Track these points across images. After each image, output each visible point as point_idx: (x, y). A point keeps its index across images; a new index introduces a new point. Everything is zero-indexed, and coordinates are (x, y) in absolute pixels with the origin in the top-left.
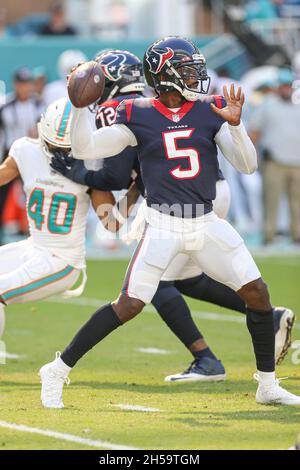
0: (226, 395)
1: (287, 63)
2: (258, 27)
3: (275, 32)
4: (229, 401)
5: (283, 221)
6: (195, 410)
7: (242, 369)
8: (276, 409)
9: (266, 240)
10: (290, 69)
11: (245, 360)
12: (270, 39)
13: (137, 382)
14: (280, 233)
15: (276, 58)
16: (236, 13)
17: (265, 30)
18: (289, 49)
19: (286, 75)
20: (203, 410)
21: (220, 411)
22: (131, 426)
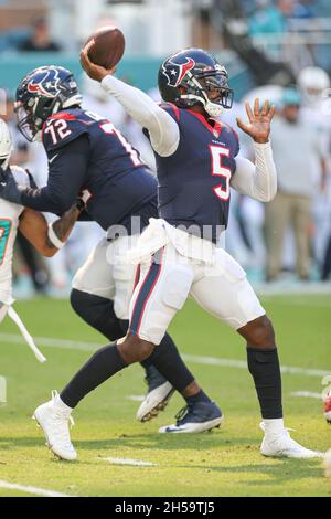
0: (226, 448)
1: (292, 82)
2: (260, 41)
3: (280, 47)
4: (230, 454)
5: (288, 256)
6: (192, 464)
7: (244, 419)
8: (281, 462)
9: (269, 277)
10: (295, 88)
11: (248, 409)
12: (274, 56)
13: (128, 433)
14: (285, 269)
15: (281, 77)
16: (237, 27)
17: (269, 46)
18: (295, 66)
19: (291, 96)
20: (201, 464)
21: (219, 465)
22: (121, 481)
